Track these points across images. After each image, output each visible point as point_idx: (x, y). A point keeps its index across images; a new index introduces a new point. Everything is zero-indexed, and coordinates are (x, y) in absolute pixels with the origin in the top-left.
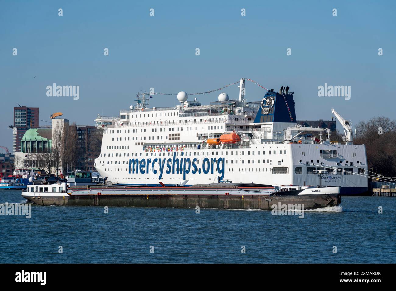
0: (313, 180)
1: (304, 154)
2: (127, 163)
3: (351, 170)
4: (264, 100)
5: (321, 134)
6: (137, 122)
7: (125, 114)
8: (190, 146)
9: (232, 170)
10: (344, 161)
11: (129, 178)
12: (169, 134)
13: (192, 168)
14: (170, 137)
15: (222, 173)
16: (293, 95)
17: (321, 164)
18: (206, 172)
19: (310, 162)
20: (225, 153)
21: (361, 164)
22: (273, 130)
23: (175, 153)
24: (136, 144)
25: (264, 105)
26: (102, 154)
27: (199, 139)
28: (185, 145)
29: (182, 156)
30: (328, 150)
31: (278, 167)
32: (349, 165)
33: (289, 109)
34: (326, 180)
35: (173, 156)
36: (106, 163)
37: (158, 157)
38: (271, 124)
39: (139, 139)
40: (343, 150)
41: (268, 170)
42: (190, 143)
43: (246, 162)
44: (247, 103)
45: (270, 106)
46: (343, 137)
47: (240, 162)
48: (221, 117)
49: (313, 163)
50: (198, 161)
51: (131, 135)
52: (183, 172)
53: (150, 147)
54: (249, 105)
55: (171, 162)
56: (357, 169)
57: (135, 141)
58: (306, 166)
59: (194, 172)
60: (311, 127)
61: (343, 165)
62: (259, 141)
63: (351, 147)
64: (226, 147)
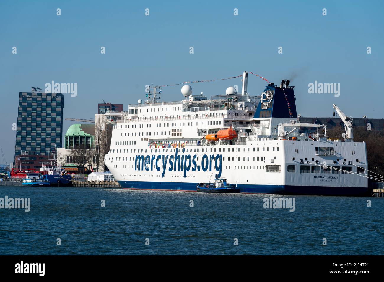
0: (307, 178)
1: (297, 151)
2: (133, 160)
3: (349, 169)
4: (264, 94)
5: (317, 131)
6: (144, 117)
7: (134, 108)
8: (191, 142)
9: (229, 167)
10: (342, 160)
11: (135, 175)
12: (172, 130)
13: (192, 166)
14: (173, 133)
15: (219, 171)
16: (294, 89)
17: (317, 162)
18: (205, 170)
19: (304, 160)
20: (222, 150)
21: (361, 163)
22: (271, 126)
23: (177, 149)
24: (142, 139)
25: (263, 99)
26: (111, 150)
27: (199, 135)
28: (187, 141)
29: (184, 152)
30: (325, 148)
31: (272, 165)
32: (347, 163)
33: (288, 104)
34: (322, 179)
35: (175, 153)
36: (114, 159)
37: (161, 153)
38: (269, 120)
39: (145, 134)
40: (341, 148)
41: (262, 168)
42: (192, 139)
43: (242, 159)
44: (250, 98)
45: (269, 100)
46: (343, 134)
47: (236, 159)
48: (221, 111)
49: (307, 161)
50: (198, 158)
51: (138, 130)
52: (184, 169)
53: (156, 142)
54: (251, 100)
55: (173, 158)
56: (356, 168)
57: (141, 137)
58: (299, 164)
59: (194, 170)
60: (306, 123)
61: (341, 163)
62: (255, 137)
63: (350, 144)
64: (224, 143)
